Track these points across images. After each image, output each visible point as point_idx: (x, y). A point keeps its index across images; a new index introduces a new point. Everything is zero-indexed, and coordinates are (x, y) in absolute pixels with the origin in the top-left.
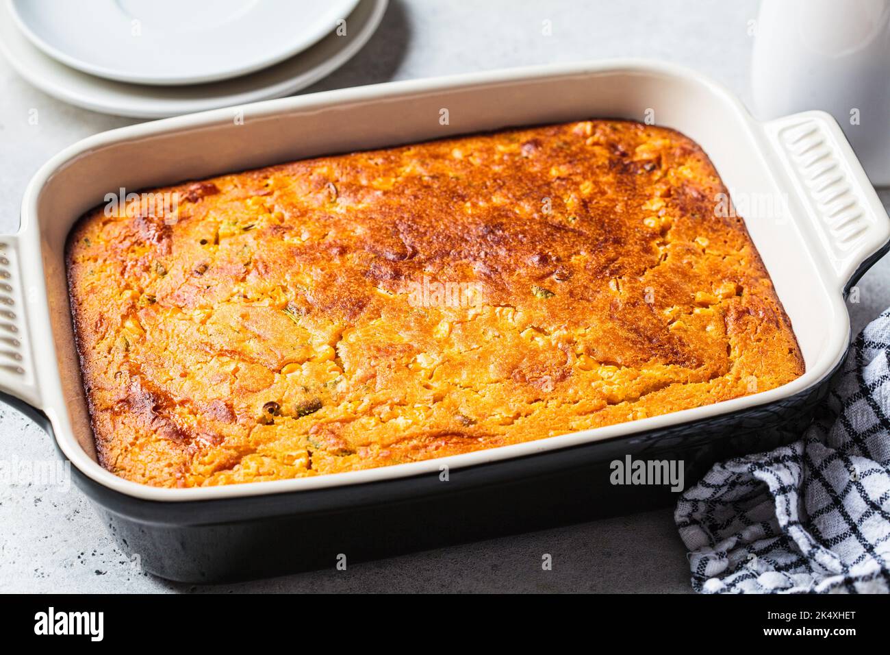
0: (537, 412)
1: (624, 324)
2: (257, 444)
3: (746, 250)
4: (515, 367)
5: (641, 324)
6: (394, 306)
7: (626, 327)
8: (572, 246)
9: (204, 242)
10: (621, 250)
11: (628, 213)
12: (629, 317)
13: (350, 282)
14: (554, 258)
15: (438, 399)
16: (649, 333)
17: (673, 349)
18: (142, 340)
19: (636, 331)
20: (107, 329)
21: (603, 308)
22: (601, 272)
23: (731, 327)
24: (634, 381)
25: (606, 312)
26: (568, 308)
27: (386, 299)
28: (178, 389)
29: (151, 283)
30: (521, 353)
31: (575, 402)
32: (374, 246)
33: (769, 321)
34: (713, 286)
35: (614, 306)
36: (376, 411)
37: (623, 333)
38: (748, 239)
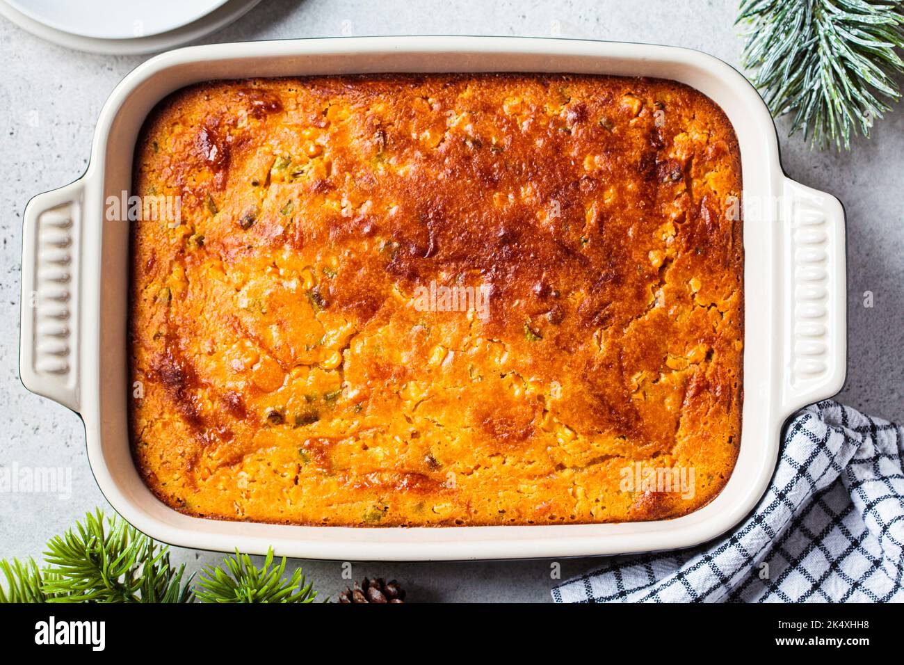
0: (494, 467)
1: (593, 388)
2: (258, 447)
3: (734, 298)
4: (488, 415)
5: (608, 391)
6: (403, 313)
7: (593, 392)
8: (574, 280)
9: (255, 184)
10: (617, 292)
11: (638, 240)
12: (599, 381)
13: (371, 275)
14: (553, 294)
15: (414, 435)
16: (611, 403)
17: (628, 422)
18: (183, 296)
19: (601, 397)
20: (155, 274)
21: (580, 365)
22: (591, 319)
23: (687, 402)
24: (583, 454)
25: (581, 371)
26: (550, 359)
27: (398, 303)
28: (204, 366)
29: (202, 221)
30: (497, 402)
31: (530, 463)
32: (401, 233)
33: (723, 403)
34: (687, 347)
35: (590, 363)
36: (361, 435)
37: (588, 399)
38: (740, 283)
